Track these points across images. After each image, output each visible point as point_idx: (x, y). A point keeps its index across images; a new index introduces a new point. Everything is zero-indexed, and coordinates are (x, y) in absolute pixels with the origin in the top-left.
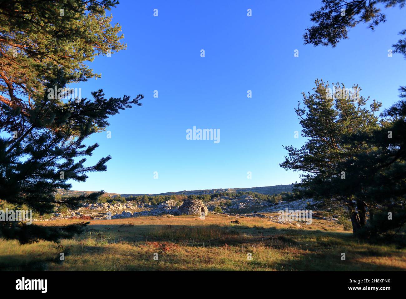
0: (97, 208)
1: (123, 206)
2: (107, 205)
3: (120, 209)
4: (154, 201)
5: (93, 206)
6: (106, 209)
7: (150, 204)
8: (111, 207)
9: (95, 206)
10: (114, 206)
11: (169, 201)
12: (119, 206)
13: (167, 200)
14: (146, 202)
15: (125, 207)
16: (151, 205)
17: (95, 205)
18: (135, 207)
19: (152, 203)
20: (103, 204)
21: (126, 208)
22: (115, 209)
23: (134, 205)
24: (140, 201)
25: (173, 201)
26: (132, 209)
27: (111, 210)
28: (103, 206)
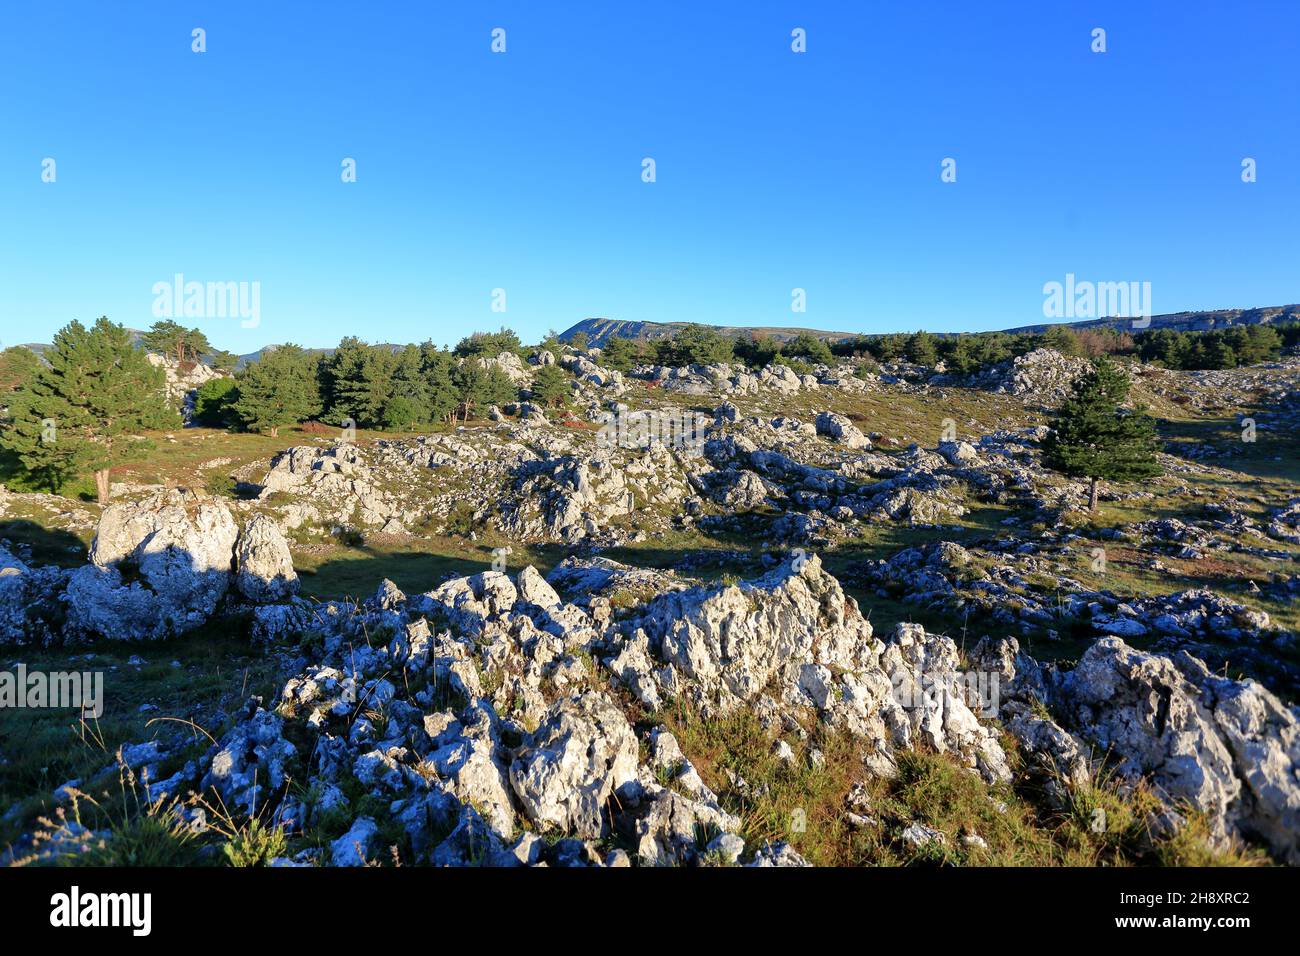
0: (688, 387)
1: (802, 379)
2: (729, 373)
3: (786, 391)
4: (961, 355)
5: (673, 376)
6: (724, 391)
7: (941, 368)
8: (747, 380)
9: (682, 375)
10: (759, 377)
11: (1033, 358)
12: (782, 377)
13: (1022, 353)
14: (924, 359)
15: (812, 381)
16: (946, 373)
17: (683, 372)
18: (862, 383)
19: (951, 363)
20: (711, 369)
21: (816, 386)
22: (765, 388)
23: (857, 374)
24: (898, 354)
25: (1056, 354)
26: (847, 393)
27: (744, 392)
28: (712, 377)
